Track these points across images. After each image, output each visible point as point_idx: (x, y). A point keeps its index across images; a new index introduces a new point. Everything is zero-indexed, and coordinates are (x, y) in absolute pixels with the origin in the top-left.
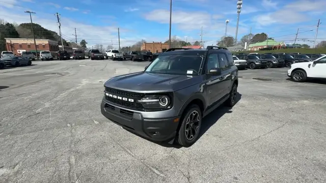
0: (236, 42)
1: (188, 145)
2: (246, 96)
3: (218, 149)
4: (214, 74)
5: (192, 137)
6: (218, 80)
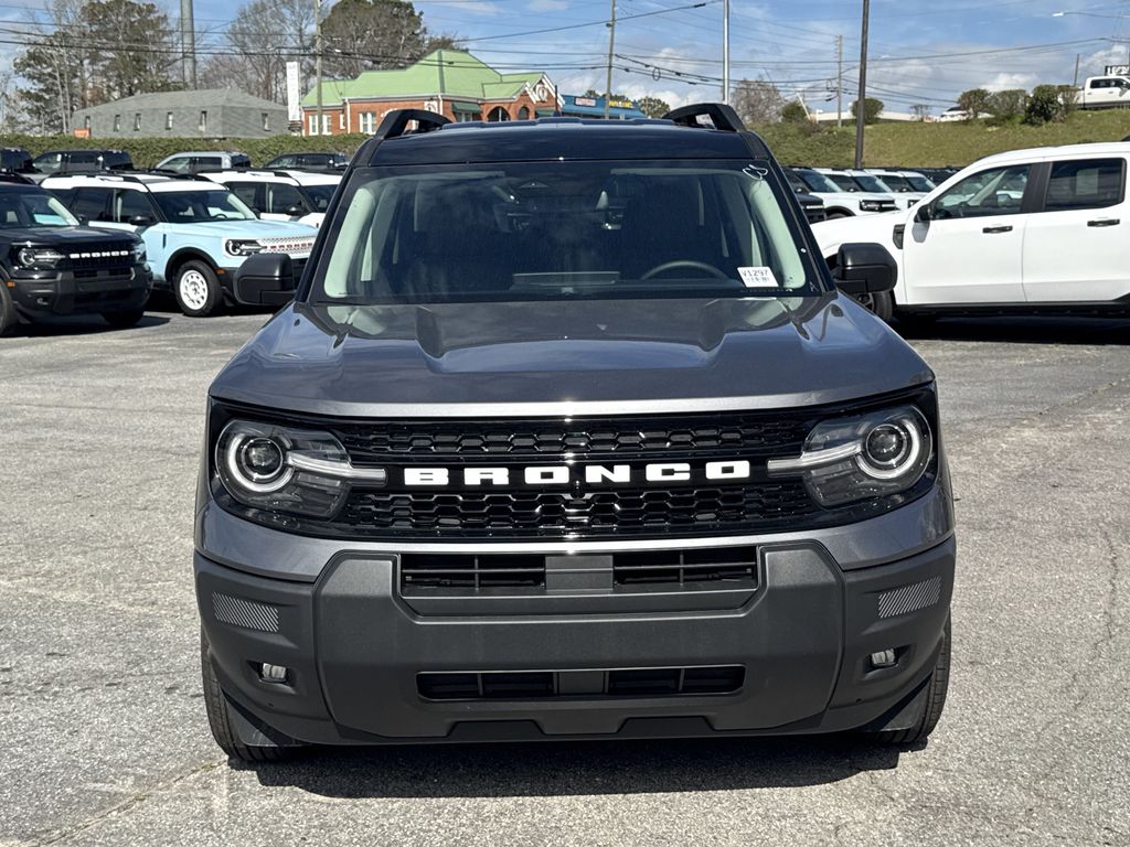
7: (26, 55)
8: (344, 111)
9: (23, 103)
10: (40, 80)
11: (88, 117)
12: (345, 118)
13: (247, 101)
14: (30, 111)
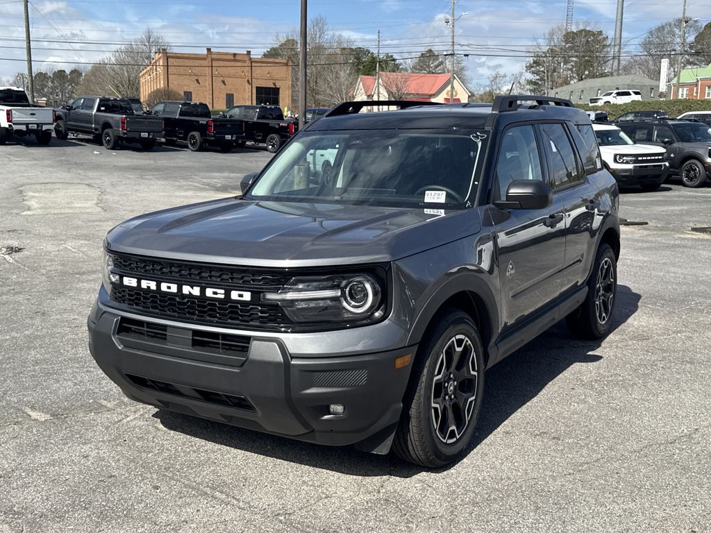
0: (617, 57)
1: (442, 461)
2: (657, 298)
3: (549, 473)
4: (524, 204)
5: (453, 433)
6: (541, 230)
7: (532, 62)
8: (697, 85)
9: (528, 87)
10: (538, 75)
11: (557, 93)
12: (697, 89)
13: (642, 81)
14: (531, 91)
